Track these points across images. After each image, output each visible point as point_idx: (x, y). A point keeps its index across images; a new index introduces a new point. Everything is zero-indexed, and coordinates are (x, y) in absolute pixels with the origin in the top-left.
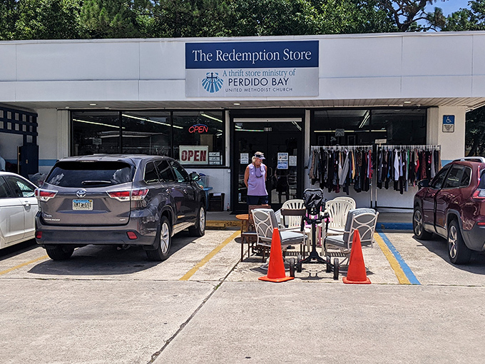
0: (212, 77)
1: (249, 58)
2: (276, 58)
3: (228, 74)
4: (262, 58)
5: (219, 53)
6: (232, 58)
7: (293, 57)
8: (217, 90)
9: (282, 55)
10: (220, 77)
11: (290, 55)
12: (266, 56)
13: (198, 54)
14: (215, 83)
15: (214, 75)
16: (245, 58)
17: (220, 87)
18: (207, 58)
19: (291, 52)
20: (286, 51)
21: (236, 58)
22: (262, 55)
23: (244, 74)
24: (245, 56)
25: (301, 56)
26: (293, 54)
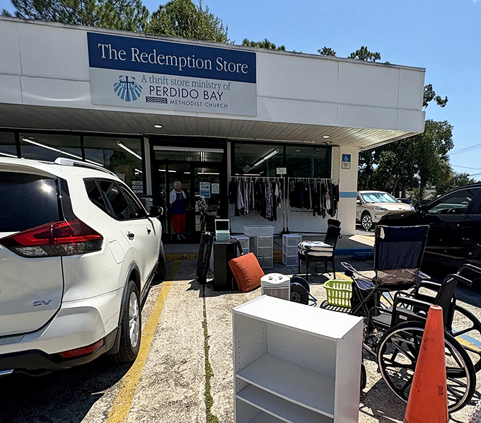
0: (127, 82)
1: (174, 63)
2: (208, 66)
3: (148, 79)
4: (191, 64)
5: (135, 52)
6: (153, 60)
7: (227, 68)
8: (135, 99)
9: (214, 64)
10: (138, 82)
11: (223, 65)
12: (195, 64)
13: (107, 50)
14: (132, 89)
15: (130, 80)
16: (169, 62)
17: (139, 95)
18: (119, 55)
19: (225, 62)
20: (219, 60)
21: (157, 60)
22: (191, 62)
23: (169, 82)
24: (170, 59)
25: (236, 67)
26: (227, 65)
